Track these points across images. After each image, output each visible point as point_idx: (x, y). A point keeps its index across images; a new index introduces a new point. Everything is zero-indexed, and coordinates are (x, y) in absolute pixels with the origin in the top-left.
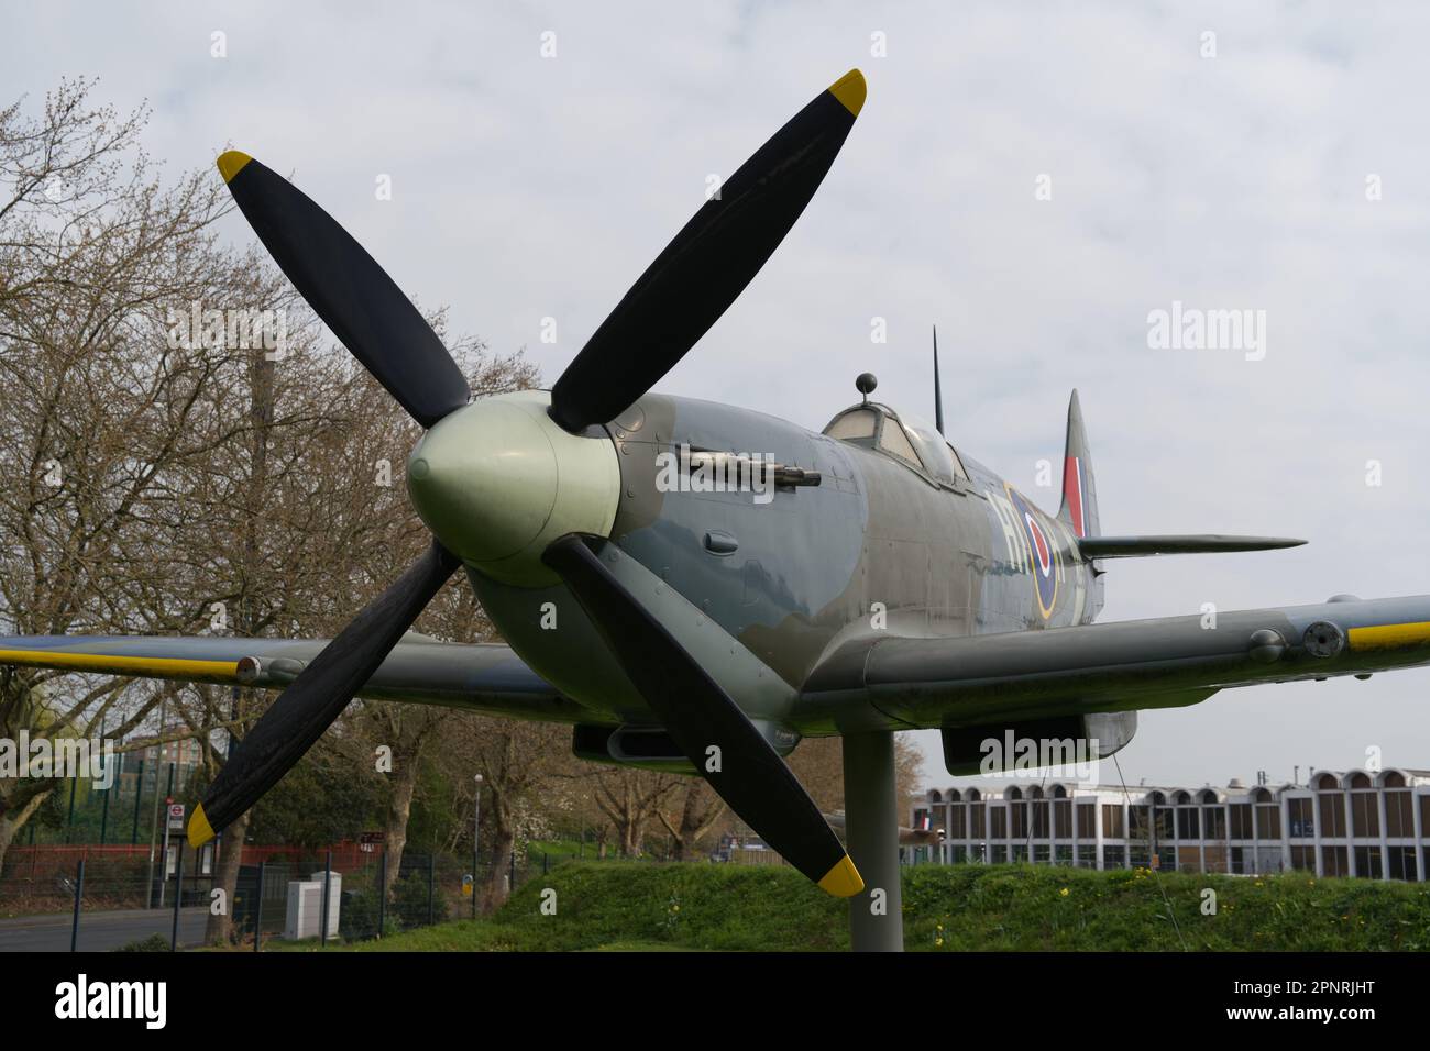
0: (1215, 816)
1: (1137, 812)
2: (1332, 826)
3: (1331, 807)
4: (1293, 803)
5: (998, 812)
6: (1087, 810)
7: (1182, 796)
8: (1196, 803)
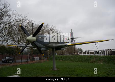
0: (99, 53)
1: (94, 52)
2: (106, 53)
3: (106, 52)
4: (104, 52)
5: (84, 52)
6: (90, 52)
7: (97, 51)
8: (98, 52)
